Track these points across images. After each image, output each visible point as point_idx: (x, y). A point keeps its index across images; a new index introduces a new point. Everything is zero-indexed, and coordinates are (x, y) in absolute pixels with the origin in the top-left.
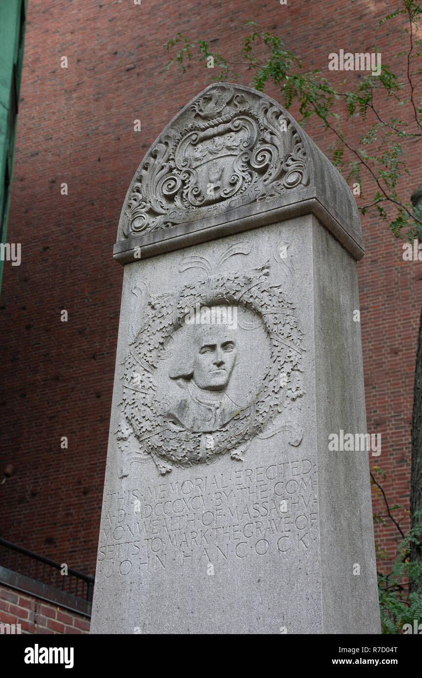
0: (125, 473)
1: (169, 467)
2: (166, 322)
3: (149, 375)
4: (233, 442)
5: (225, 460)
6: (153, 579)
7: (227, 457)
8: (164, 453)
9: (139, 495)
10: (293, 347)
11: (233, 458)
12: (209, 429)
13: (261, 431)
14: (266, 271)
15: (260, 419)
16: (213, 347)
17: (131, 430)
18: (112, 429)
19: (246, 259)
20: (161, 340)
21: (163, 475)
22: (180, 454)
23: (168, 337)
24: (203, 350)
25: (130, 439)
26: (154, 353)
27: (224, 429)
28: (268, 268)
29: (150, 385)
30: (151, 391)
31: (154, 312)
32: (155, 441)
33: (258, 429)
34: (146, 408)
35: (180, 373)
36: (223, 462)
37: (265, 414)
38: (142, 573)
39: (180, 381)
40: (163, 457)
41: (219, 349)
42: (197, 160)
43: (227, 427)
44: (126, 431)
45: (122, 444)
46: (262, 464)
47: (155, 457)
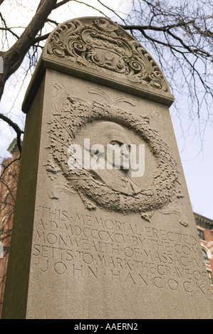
0: (57, 196)
1: (94, 206)
2: (84, 114)
4: (144, 207)
6: (87, 284)
7: (138, 215)
8: (90, 194)
9: (69, 217)
10: (174, 168)
11: (143, 217)
13: (160, 208)
15: (160, 200)
17: (59, 169)
18: (41, 161)
19: (134, 107)
20: (80, 123)
21: (89, 209)
22: (103, 200)
23: (84, 124)
25: (58, 174)
26: (76, 127)
27: (135, 197)
28: (148, 119)
31: (72, 104)
32: (83, 184)
36: (135, 218)
37: (163, 199)
38: (76, 276)
40: (90, 197)
42: (96, 44)
43: (138, 196)
45: (52, 175)
46: (163, 229)
47: (81, 194)
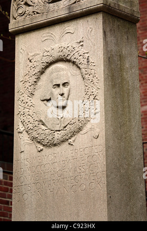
0: (22, 150)
1: (42, 147)
2: (37, 70)
3: (31, 99)
4: (69, 136)
5: (66, 145)
6: (37, 202)
7: (67, 143)
8: (39, 140)
9: (29, 161)
10: (94, 87)
11: (69, 144)
12: (58, 129)
13: (81, 130)
14: (82, 43)
15: (80, 124)
16: (58, 85)
17: (24, 128)
18: (15, 127)
19: (73, 36)
20: (35, 80)
21: (39, 151)
22: (46, 141)
23: (38, 78)
24: (54, 87)
25: (24, 132)
26: (32, 86)
27: (65, 129)
28: (83, 42)
29: (31, 104)
30: (32, 108)
31: (31, 63)
32: (35, 134)
33: (80, 129)
34: (30, 117)
35: (45, 98)
36: (65, 145)
37: (82, 122)
38: (32, 199)
39: (45, 102)
40: (39, 142)
41: (61, 86)
43: (66, 128)
44: (22, 128)
45: (21, 135)
46: (82, 147)
47: (35, 142)
